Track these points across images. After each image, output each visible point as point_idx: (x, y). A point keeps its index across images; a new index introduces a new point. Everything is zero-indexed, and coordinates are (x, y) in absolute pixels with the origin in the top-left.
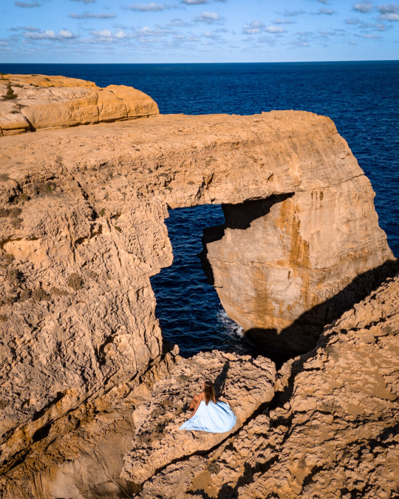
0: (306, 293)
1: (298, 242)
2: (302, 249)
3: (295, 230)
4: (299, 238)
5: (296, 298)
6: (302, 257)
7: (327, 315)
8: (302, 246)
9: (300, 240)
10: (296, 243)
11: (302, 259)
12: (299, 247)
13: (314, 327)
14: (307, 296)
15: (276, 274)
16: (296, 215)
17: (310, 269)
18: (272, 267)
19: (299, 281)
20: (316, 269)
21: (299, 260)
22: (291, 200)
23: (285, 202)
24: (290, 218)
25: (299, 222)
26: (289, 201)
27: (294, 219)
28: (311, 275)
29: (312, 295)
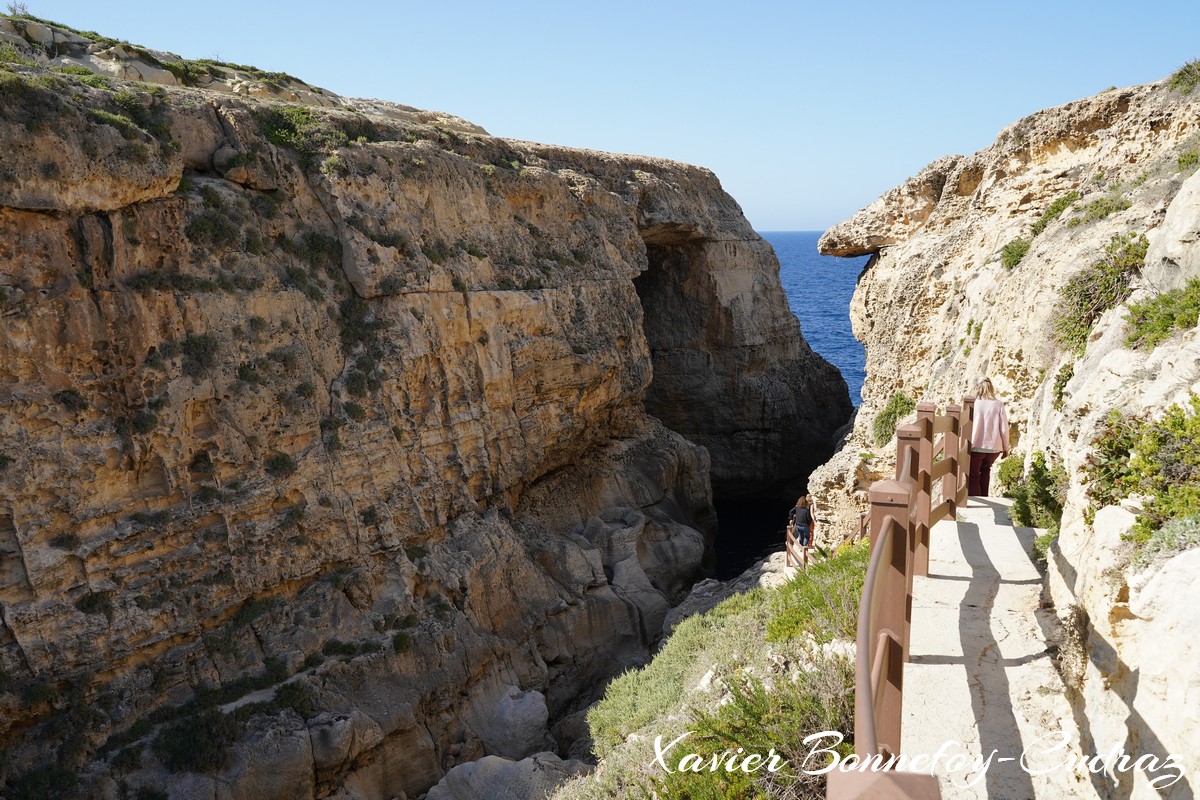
0: (733, 383)
1: (717, 311)
2: (723, 321)
3: (711, 295)
4: (717, 306)
5: (718, 395)
6: (723, 332)
7: (764, 411)
8: (722, 316)
9: (719, 308)
10: (713, 312)
11: (723, 335)
12: (719, 317)
13: (747, 433)
14: (734, 388)
15: (689, 362)
16: (711, 273)
17: (736, 348)
18: (683, 353)
19: (721, 368)
20: (744, 346)
21: (719, 337)
22: (702, 253)
23: (694, 258)
24: (704, 278)
25: (716, 284)
26: (699, 256)
27: (709, 279)
28: (737, 357)
29: (741, 385)
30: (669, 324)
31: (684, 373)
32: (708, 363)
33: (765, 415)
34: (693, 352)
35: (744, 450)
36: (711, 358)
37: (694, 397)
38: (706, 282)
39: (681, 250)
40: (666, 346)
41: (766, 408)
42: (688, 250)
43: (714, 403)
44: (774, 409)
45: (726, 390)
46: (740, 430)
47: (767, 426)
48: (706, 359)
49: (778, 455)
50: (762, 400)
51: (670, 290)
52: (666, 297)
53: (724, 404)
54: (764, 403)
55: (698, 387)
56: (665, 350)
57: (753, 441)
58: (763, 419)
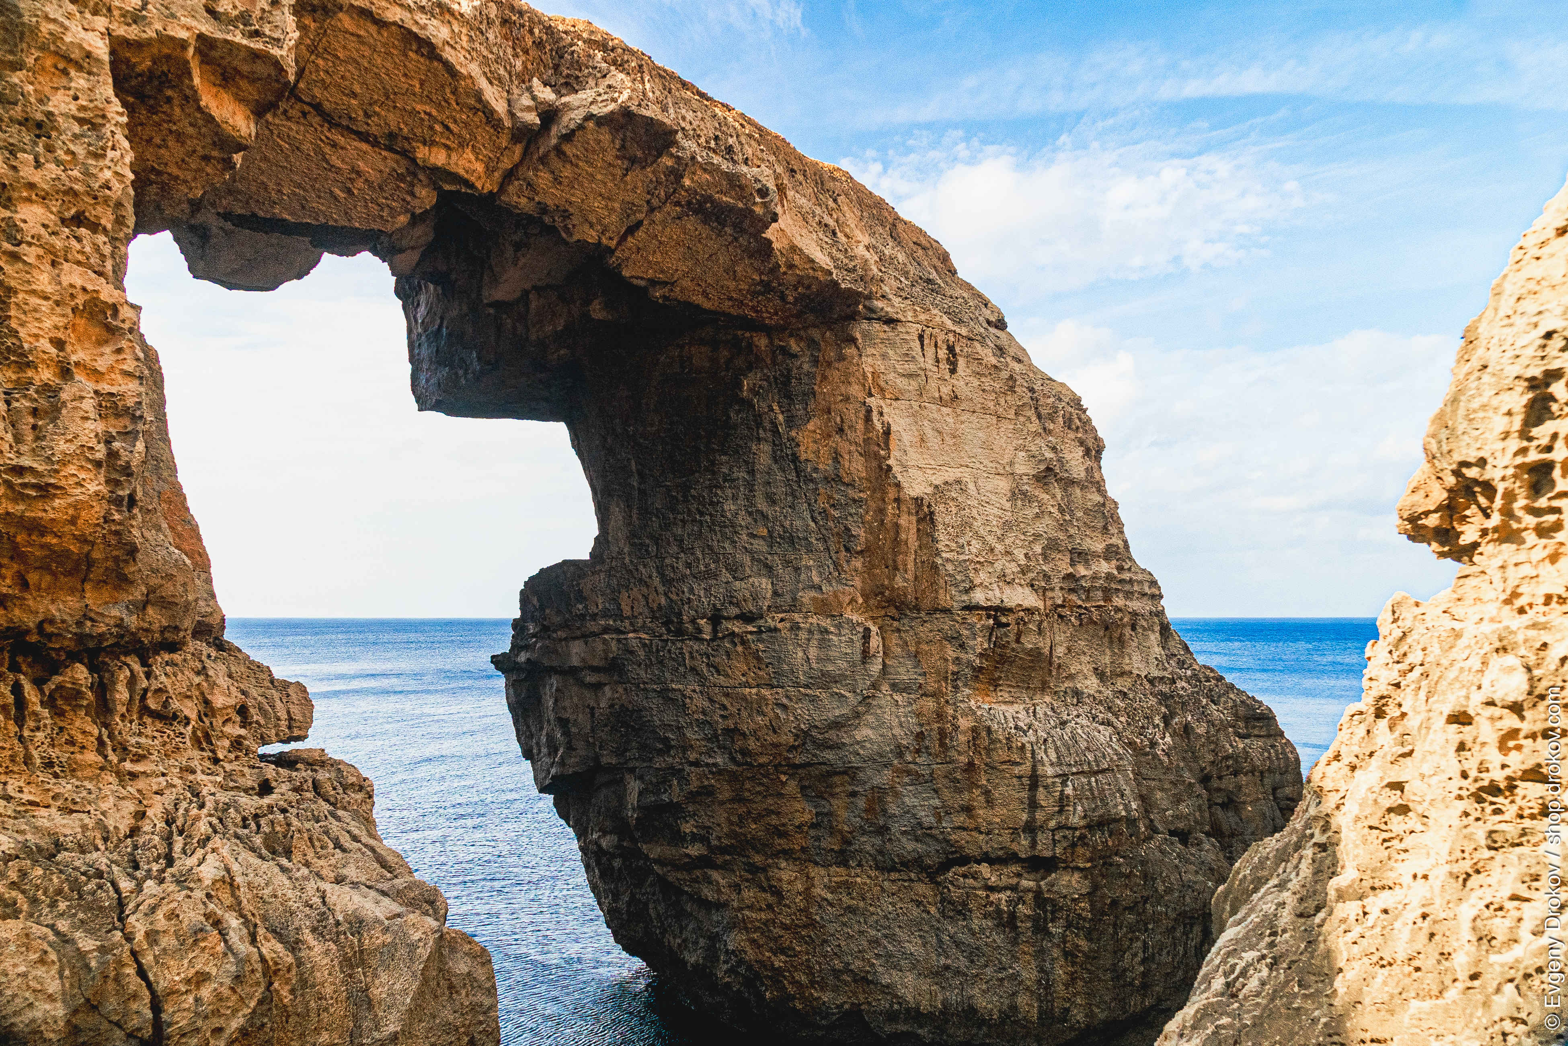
0: (940, 716)
1: (890, 509)
2: (911, 537)
3: (874, 464)
4: (892, 494)
5: (900, 752)
6: (911, 566)
8: (908, 522)
9: (897, 500)
10: (881, 511)
11: (910, 576)
12: (897, 526)
13: (984, 869)
14: (942, 734)
15: (813, 652)
16: (872, 402)
17: (947, 611)
18: (795, 627)
19: (905, 673)
20: (970, 608)
21: (899, 582)
22: (850, 351)
23: (829, 364)
24: (853, 415)
25: (887, 433)
26: (842, 358)
27: (868, 419)
28: (950, 639)
29: (965, 723)
30: (760, 545)
31: (797, 685)
32: (866, 655)
33: (1039, 815)
34: (826, 623)
35: (976, 924)
36: (875, 642)
37: (829, 755)
38: (860, 426)
39: (794, 346)
40: (751, 607)
41: (1041, 793)
42: (812, 344)
43: (887, 773)
44: (1063, 798)
45: (920, 736)
46: (965, 860)
47: (1044, 849)
48: (858, 645)
49: (1083, 943)
50: (1025, 769)
51: (763, 455)
52: (752, 472)
53: (917, 778)
54: (1034, 781)
55: (836, 725)
56: (747, 618)
57: (1003, 896)
58: (1031, 828)
